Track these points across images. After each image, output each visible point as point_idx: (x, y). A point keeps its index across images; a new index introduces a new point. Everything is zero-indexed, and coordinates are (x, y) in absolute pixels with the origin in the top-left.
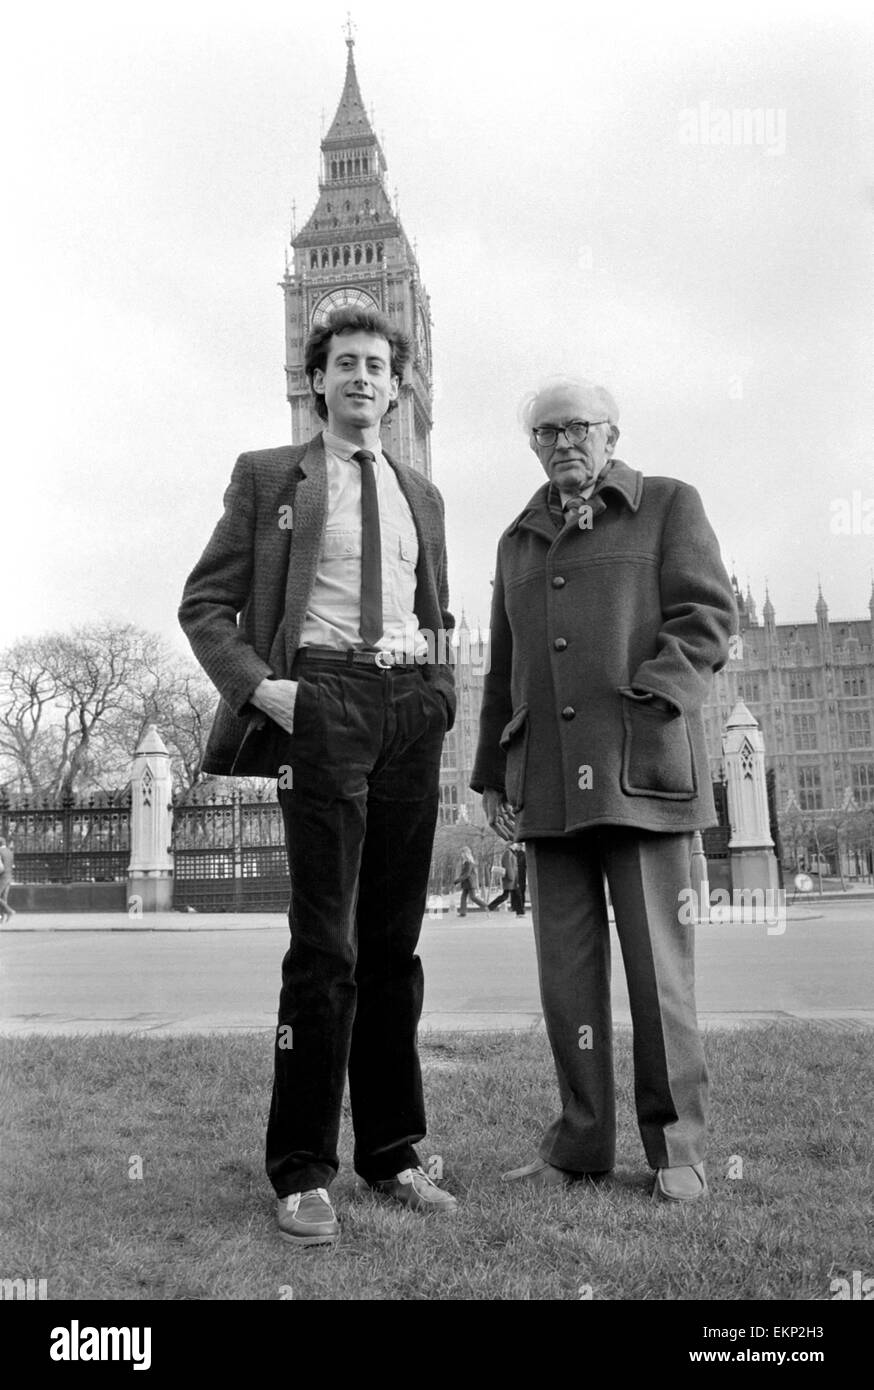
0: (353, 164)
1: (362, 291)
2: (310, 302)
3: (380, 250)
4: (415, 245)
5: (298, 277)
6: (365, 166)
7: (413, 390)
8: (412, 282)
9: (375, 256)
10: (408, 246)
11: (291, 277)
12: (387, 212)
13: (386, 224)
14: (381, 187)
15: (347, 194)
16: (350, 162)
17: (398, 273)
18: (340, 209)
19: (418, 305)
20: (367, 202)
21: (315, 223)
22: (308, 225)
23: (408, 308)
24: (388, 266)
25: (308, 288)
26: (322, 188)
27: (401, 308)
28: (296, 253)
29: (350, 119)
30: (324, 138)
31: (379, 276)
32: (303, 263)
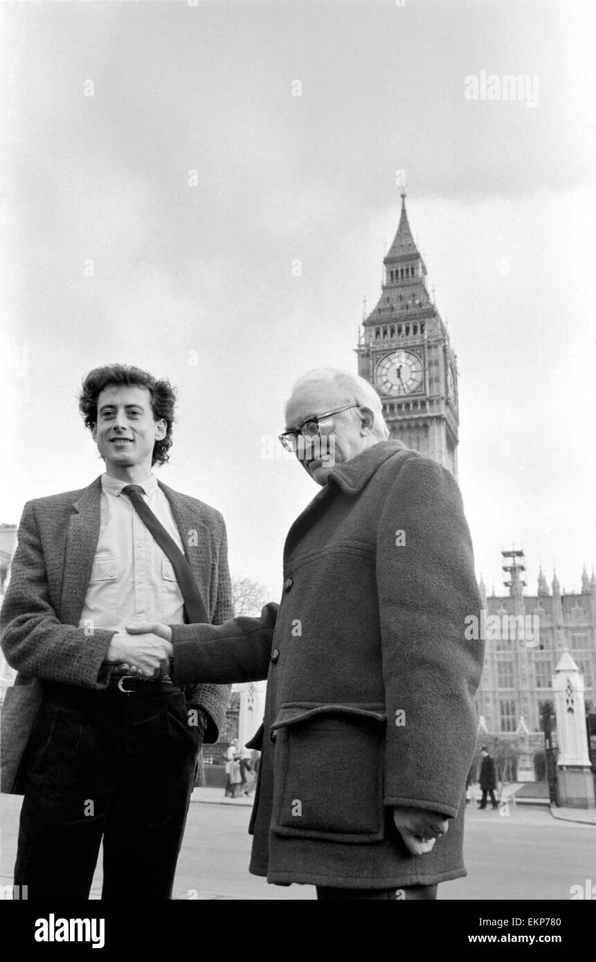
0: (405, 272)
1: (410, 353)
2: (375, 361)
3: (422, 326)
4: (447, 323)
5: (367, 345)
6: (413, 272)
7: (445, 419)
8: (445, 346)
9: (419, 330)
10: (441, 323)
11: (362, 346)
12: (428, 302)
13: (426, 309)
14: (423, 286)
15: (400, 291)
16: (402, 271)
17: (435, 341)
18: (395, 301)
19: (449, 361)
20: (414, 295)
21: (379, 310)
22: (374, 312)
23: (441, 363)
24: (428, 337)
25: (373, 352)
26: (384, 288)
27: (437, 364)
28: (366, 330)
29: (403, 244)
30: (385, 256)
31: (422, 343)
32: (370, 336)
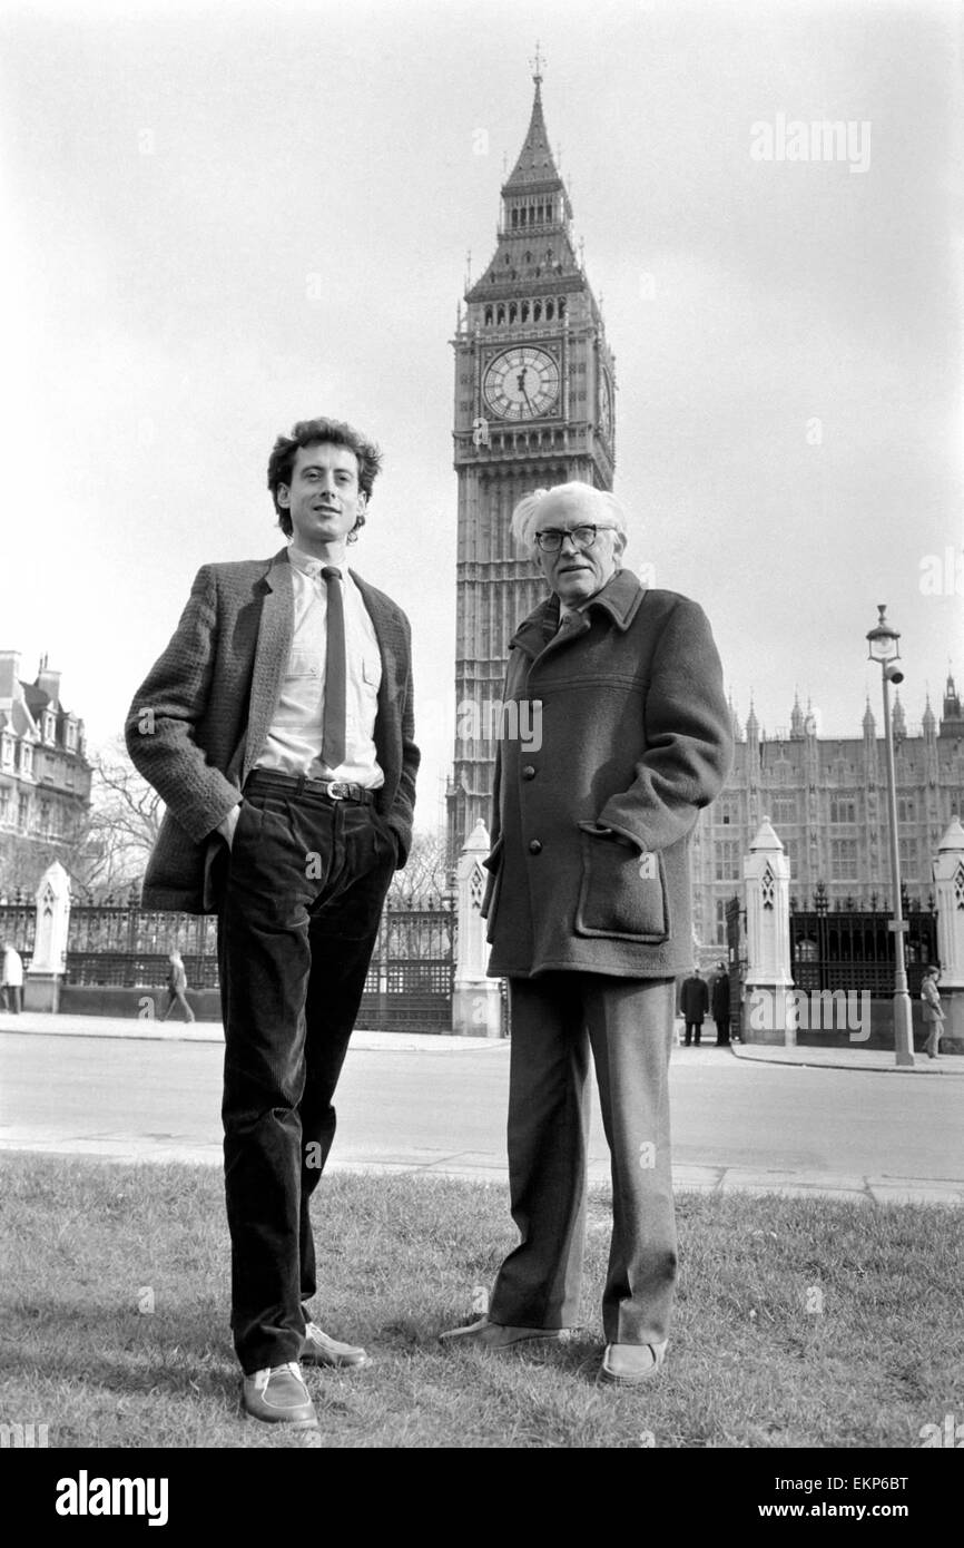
0: (536, 212)
1: (540, 350)
2: (483, 362)
3: (562, 305)
4: (601, 301)
5: (471, 334)
6: (549, 213)
7: (593, 460)
8: (596, 341)
9: (556, 312)
10: (593, 301)
11: (463, 335)
12: (572, 265)
13: (570, 277)
14: (565, 237)
15: (527, 244)
16: (532, 209)
17: (581, 331)
18: (519, 261)
19: (602, 366)
20: (549, 253)
21: (491, 276)
22: (484, 278)
23: (590, 369)
24: (571, 324)
25: (481, 346)
26: (501, 238)
27: (583, 369)
28: (469, 309)
29: (535, 163)
30: (505, 183)
31: (560, 334)
32: (477, 319)
